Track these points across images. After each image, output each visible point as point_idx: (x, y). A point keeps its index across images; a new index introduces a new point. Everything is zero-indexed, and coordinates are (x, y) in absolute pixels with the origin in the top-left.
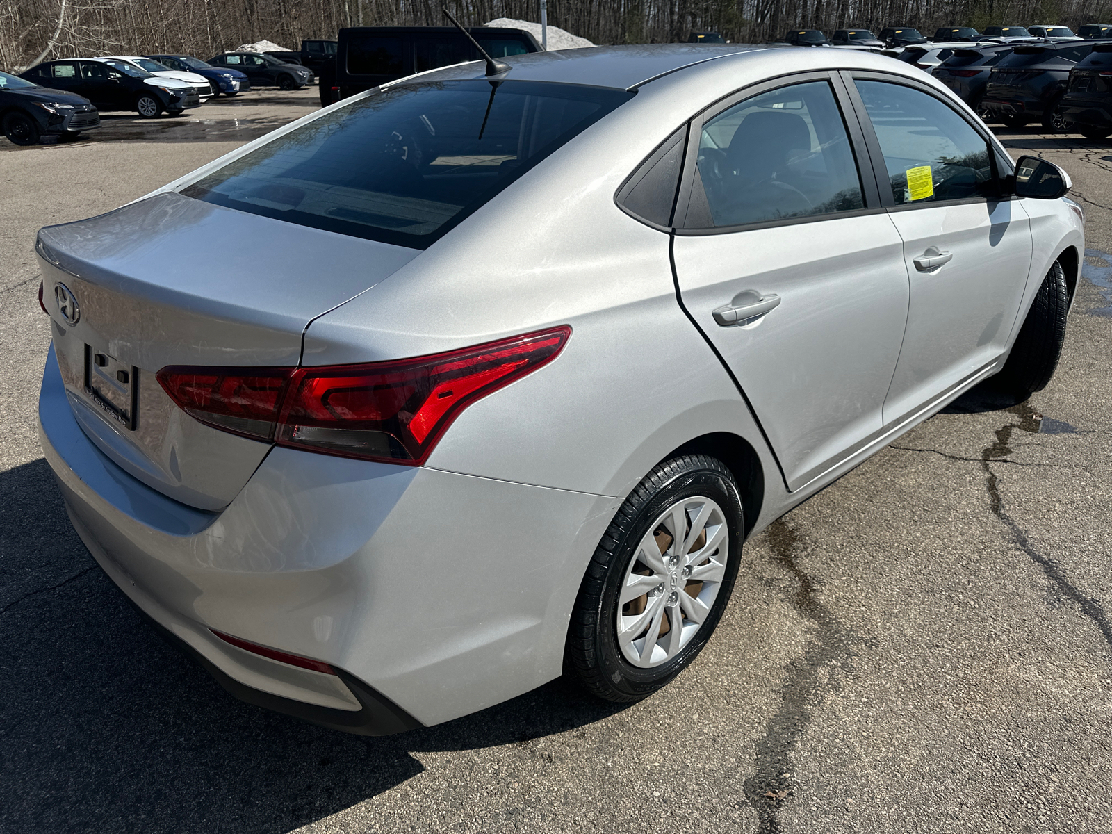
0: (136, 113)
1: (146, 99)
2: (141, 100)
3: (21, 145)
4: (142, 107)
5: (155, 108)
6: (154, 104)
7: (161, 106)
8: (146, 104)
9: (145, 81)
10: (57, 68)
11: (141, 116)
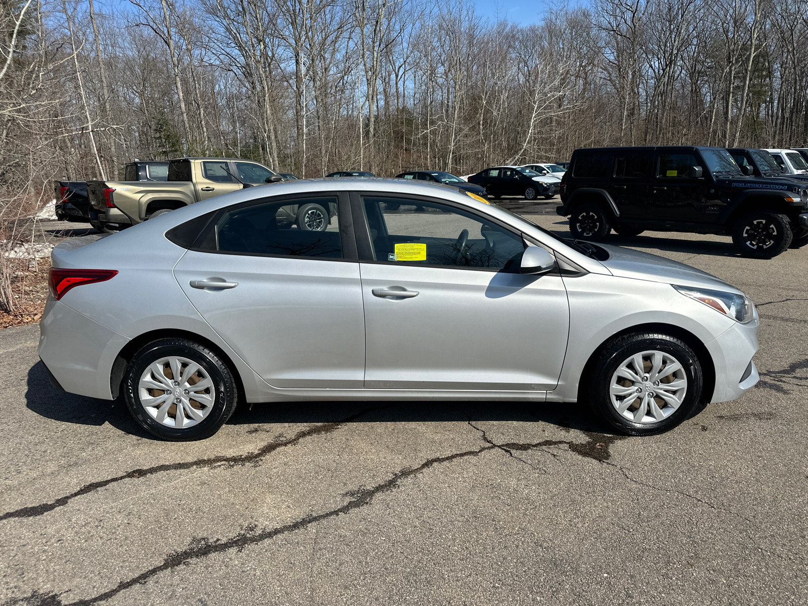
0: (524, 197)
1: (530, 189)
2: (528, 190)
3: (444, 212)
4: (528, 194)
5: (534, 194)
6: (534, 192)
7: (538, 193)
8: (530, 192)
9: (533, 179)
10: (492, 172)
11: (526, 199)
